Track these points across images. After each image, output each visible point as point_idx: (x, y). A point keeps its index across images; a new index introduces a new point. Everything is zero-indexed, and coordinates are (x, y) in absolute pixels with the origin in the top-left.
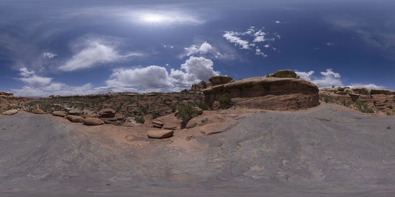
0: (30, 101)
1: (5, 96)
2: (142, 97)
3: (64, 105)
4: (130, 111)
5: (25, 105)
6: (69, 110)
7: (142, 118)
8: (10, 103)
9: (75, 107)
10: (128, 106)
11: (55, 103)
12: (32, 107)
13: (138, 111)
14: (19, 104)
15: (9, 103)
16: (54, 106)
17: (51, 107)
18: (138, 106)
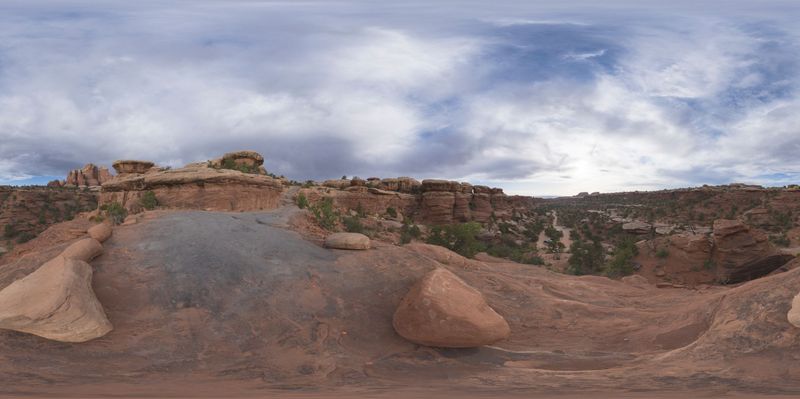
0: (538, 205)
1: (487, 195)
2: (774, 192)
3: (609, 213)
4: (756, 223)
5: (528, 214)
6: (622, 223)
7: (785, 236)
8: (496, 209)
9: (635, 217)
10: (750, 211)
11: (592, 209)
12: (543, 217)
13: (771, 223)
14: (514, 211)
15: (491, 210)
16: (589, 214)
17: (583, 217)
18: (769, 212)
